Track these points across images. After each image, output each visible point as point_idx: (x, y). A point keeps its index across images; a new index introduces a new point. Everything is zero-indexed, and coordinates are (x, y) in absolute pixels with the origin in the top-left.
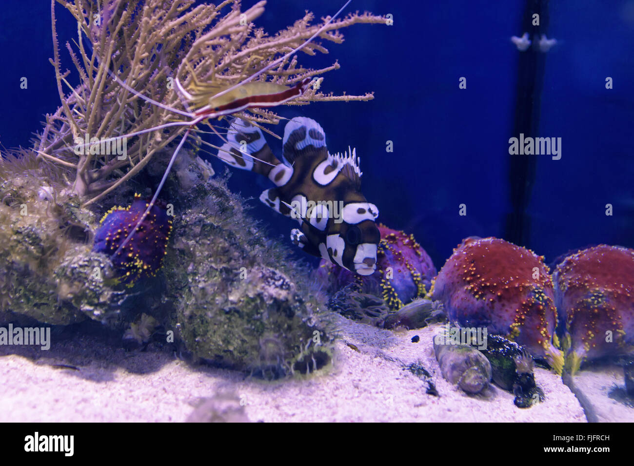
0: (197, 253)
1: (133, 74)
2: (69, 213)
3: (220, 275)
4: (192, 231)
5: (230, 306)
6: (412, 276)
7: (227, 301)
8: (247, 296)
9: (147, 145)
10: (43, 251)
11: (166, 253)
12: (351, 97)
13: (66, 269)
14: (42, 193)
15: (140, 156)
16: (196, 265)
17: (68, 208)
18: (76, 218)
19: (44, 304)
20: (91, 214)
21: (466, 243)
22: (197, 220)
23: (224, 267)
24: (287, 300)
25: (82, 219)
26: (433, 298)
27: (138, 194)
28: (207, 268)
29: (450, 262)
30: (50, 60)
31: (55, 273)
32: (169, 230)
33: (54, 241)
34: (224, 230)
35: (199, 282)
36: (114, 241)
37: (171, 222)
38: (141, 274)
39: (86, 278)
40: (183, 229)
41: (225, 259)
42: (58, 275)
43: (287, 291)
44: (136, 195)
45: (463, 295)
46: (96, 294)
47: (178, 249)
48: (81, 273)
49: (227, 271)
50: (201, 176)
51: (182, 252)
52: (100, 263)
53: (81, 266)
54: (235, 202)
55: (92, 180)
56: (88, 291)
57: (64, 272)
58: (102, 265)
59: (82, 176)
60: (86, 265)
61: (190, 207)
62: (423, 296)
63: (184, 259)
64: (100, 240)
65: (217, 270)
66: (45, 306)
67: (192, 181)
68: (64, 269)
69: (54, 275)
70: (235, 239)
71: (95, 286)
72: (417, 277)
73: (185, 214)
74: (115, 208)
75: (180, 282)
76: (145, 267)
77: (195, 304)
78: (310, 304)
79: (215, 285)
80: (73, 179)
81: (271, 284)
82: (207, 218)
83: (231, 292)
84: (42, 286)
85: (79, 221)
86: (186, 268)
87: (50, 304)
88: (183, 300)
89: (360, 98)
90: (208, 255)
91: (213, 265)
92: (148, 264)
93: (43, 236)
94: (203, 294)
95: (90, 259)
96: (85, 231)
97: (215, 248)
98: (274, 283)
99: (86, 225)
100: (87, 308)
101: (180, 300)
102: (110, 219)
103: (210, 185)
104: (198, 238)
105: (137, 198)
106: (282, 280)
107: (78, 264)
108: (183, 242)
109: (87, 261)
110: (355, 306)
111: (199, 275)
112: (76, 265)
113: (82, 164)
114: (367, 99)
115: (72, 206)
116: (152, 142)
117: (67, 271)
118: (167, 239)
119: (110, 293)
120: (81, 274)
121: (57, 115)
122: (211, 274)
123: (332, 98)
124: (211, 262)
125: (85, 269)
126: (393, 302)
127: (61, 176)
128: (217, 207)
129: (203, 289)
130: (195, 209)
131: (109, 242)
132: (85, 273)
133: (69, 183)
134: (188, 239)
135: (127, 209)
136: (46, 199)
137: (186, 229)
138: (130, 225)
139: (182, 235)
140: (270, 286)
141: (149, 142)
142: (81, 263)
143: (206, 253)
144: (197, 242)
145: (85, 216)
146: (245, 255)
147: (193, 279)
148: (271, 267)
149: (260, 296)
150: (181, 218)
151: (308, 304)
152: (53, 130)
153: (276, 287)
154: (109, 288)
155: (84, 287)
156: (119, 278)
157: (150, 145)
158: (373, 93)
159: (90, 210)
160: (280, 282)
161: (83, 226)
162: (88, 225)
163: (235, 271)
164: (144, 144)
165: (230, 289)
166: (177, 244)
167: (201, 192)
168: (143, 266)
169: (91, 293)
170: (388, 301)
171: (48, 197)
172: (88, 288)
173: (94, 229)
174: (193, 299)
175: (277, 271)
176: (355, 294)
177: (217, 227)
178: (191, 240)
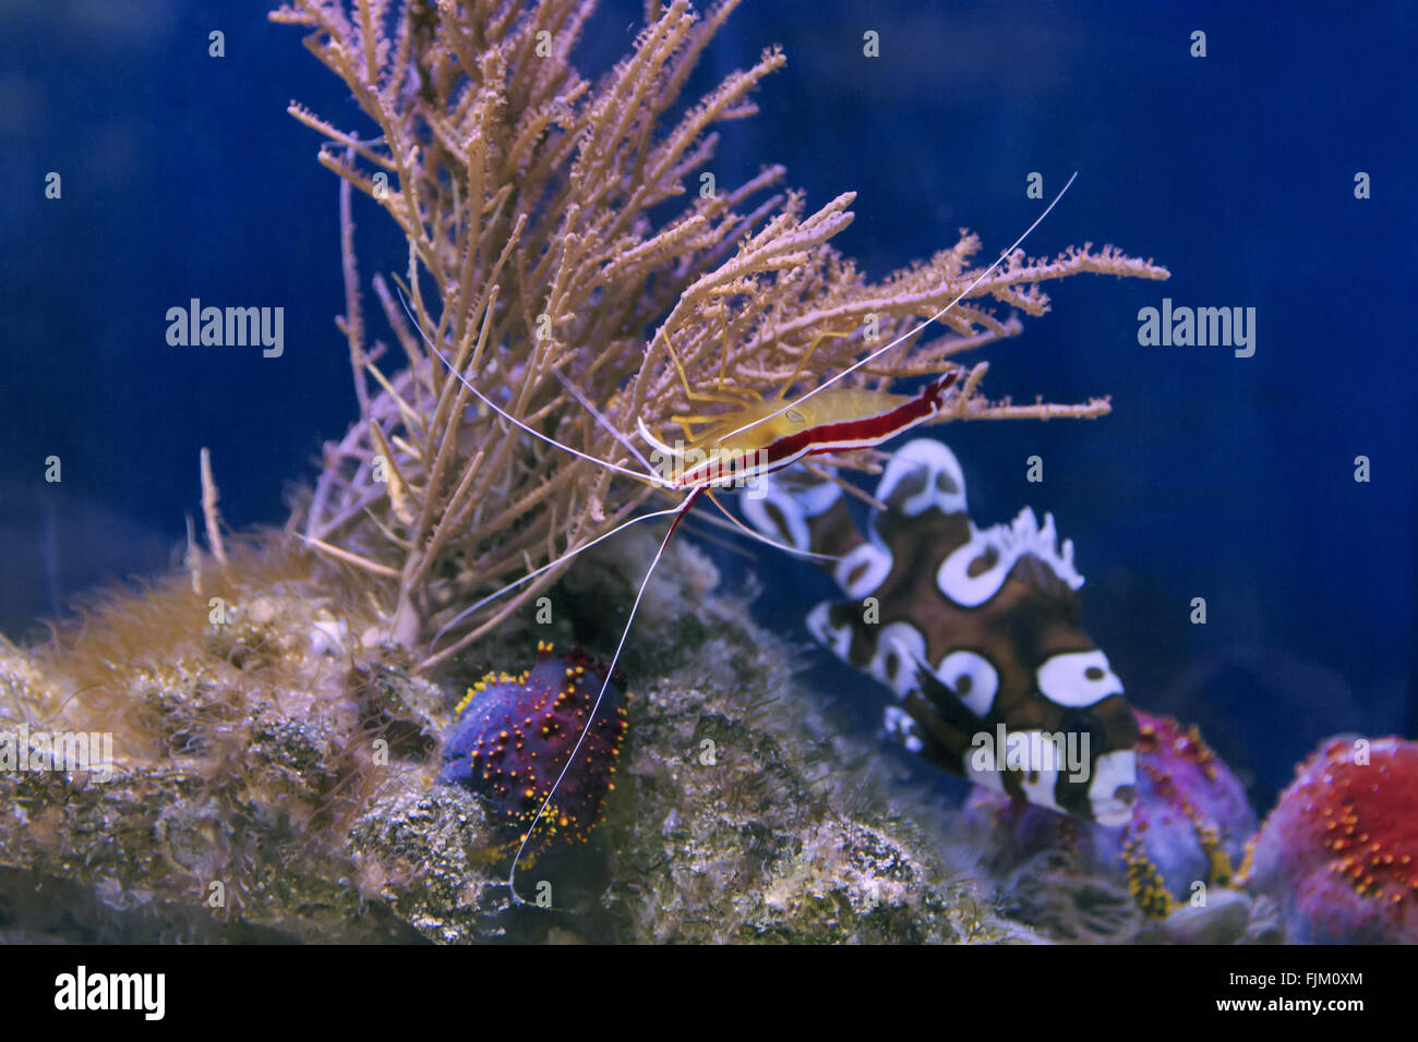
0: (688, 786)
1: (540, 362)
2: (384, 691)
3: (742, 843)
4: (675, 734)
5: (766, 919)
6: (1198, 832)
7: (760, 906)
8: (810, 895)
9: (567, 526)
10: (324, 783)
11: (612, 787)
12: (1056, 410)
13: (378, 827)
14: (318, 640)
15: (552, 552)
16: (682, 815)
17: (381, 677)
18: (400, 701)
19: (322, 906)
20: (434, 689)
21: (1330, 753)
22: (685, 706)
23: (751, 823)
24: (905, 906)
25: (415, 703)
26: (1250, 888)
27: (546, 645)
28: (711, 824)
29: (1292, 799)
30: (339, 320)
31: (350, 836)
32: (619, 730)
33: (349, 757)
34: (749, 732)
35: (693, 857)
36: (491, 759)
37: (625, 712)
38: (554, 839)
39: (426, 850)
40: (651, 728)
41: (754, 803)
42: (359, 841)
43: (905, 883)
44: (541, 645)
45: (1325, 885)
46: (450, 888)
47: (641, 776)
48: (415, 836)
49: (759, 831)
50: (688, 592)
51: (649, 782)
52: (458, 812)
53: (413, 820)
54: (772, 659)
55: (437, 607)
56: (429, 882)
57: (375, 833)
58: (463, 818)
59: (414, 598)
60: (425, 819)
61: (667, 672)
62: (1223, 882)
63: (654, 799)
64: (458, 755)
65: (735, 828)
66: (325, 911)
67: (667, 604)
68: (373, 828)
69: (349, 841)
70: (776, 754)
71: (446, 868)
72: (1209, 834)
73: (655, 689)
74: (491, 676)
75: (643, 855)
76: (564, 822)
77: (680, 911)
78: (958, 913)
79: (730, 865)
80: (392, 607)
81: (866, 864)
82: (708, 700)
83: (769, 884)
84: (317, 863)
85: (409, 710)
86: (658, 822)
87: (337, 906)
88: (651, 899)
89: (1078, 410)
90: (712, 792)
91: (726, 817)
92: (570, 812)
93: (323, 746)
94: (701, 888)
95: (435, 803)
96: (422, 733)
97: (729, 776)
98: (873, 864)
99: (423, 718)
100: (428, 921)
101: (646, 899)
102: (481, 704)
103: (713, 616)
104: (689, 751)
105: (544, 653)
106: (892, 857)
107: (407, 815)
108: (652, 760)
109: (427, 808)
110: (1059, 907)
111: (693, 842)
112: (401, 819)
113: (414, 570)
114: (1093, 413)
115: (389, 672)
116: (580, 520)
117: (380, 830)
118: (616, 752)
119: (481, 884)
120: (413, 840)
121: (349, 446)
122: (721, 839)
123: (1008, 411)
124: (720, 809)
125: (422, 829)
126: (1153, 899)
127: (362, 598)
128: (729, 672)
129: (701, 875)
130: (679, 677)
131: (479, 760)
132: (425, 838)
133: (381, 614)
134: (664, 751)
135: (521, 680)
136: (328, 652)
137: (661, 728)
138: (528, 720)
139: (648, 742)
140: (864, 871)
141: (572, 519)
142: (413, 812)
143: (709, 788)
144: (686, 760)
145: (420, 697)
146: (800, 793)
147: (676, 851)
148: (865, 822)
149: (838, 894)
150: (647, 699)
151: (954, 914)
152: (340, 481)
153: (879, 873)
154: (478, 874)
155: (420, 873)
156: (503, 847)
157: (575, 525)
158: (1108, 398)
159: (432, 680)
160: (888, 862)
161: (417, 721)
162: (427, 717)
163: (779, 833)
164: (559, 523)
165: (766, 877)
166: (638, 765)
167: (692, 633)
168: (558, 818)
169: (438, 886)
170: (1140, 895)
171: (333, 648)
172: (430, 874)
173: (441, 728)
174: (678, 898)
175: (880, 835)
176: (1057, 877)
177: (736, 722)
178: (672, 755)
